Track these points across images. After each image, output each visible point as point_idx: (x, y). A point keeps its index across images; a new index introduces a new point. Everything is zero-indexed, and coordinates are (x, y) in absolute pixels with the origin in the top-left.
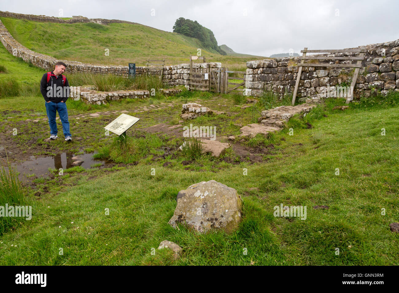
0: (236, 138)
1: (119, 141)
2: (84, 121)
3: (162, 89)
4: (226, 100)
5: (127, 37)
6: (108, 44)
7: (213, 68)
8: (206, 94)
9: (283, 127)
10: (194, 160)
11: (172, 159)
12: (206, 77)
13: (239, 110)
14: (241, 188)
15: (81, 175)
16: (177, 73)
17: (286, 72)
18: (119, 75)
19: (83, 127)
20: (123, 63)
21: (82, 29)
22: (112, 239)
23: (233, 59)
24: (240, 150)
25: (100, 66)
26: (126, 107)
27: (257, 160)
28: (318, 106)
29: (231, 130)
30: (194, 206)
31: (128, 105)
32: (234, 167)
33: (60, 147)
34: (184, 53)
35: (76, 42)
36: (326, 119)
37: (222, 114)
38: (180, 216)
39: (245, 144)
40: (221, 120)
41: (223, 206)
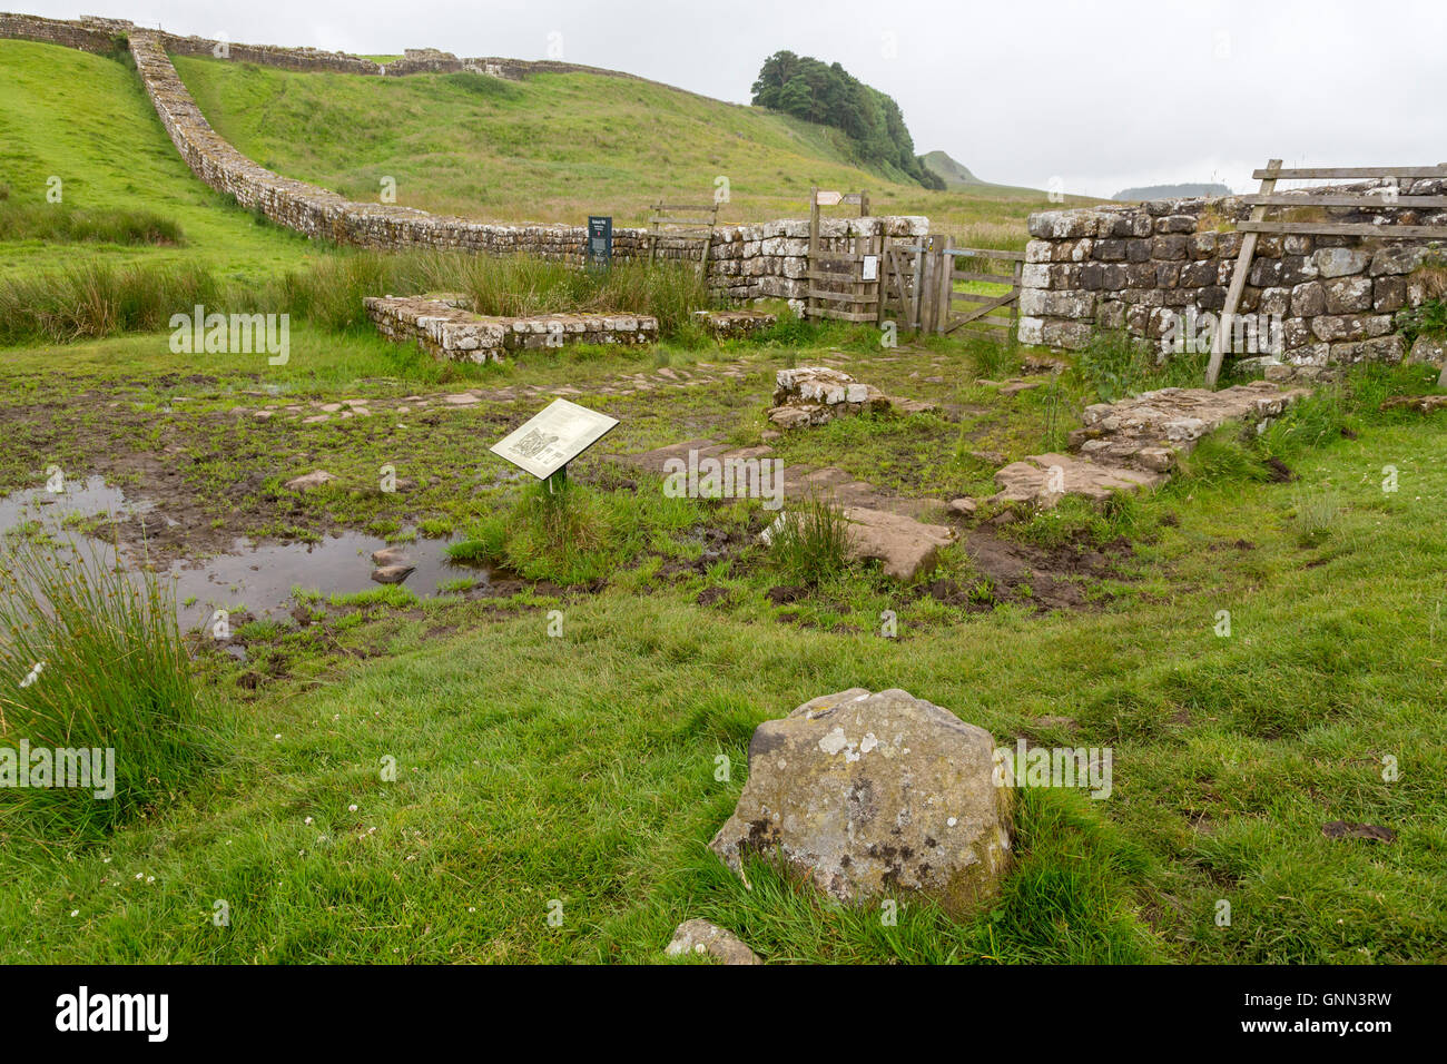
0: (980, 509)
1: (541, 499)
2: (425, 421)
3: (704, 313)
4: (941, 359)
5: (589, 122)
6: (521, 149)
7: (895, 235)
8: (865, 335)
9: (1169, 471)
10: (813, 584)
11: (731, 578)
12: (870, 270)
13: (990, 398)
14: (1002, 717)
15: (401, 617)
16: (762, 255)
17: (1189, 254)
18: (555, 260)
19: (420, 444)
20: (569, 216)
21: (434, 95)
22: (493, 887)
23: (971, 204)
24: (996, 556)
25: (488, 227)
26: (573, 374)
27: (1061, 599)
28: (1317, 394)
29: (959, 476)
30: (817, 790)
31: (578, 369)
32: (969, 620)
33: (336, 511)
34: (789, 180)
35: (413, 139)
36: (1351, 448)
37: (925, 411)
38: (760, 827)
39: (1012, 533)
40: (921, 436)
41: (935, 800)
